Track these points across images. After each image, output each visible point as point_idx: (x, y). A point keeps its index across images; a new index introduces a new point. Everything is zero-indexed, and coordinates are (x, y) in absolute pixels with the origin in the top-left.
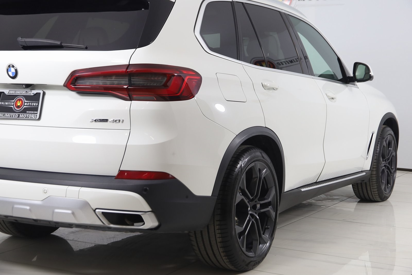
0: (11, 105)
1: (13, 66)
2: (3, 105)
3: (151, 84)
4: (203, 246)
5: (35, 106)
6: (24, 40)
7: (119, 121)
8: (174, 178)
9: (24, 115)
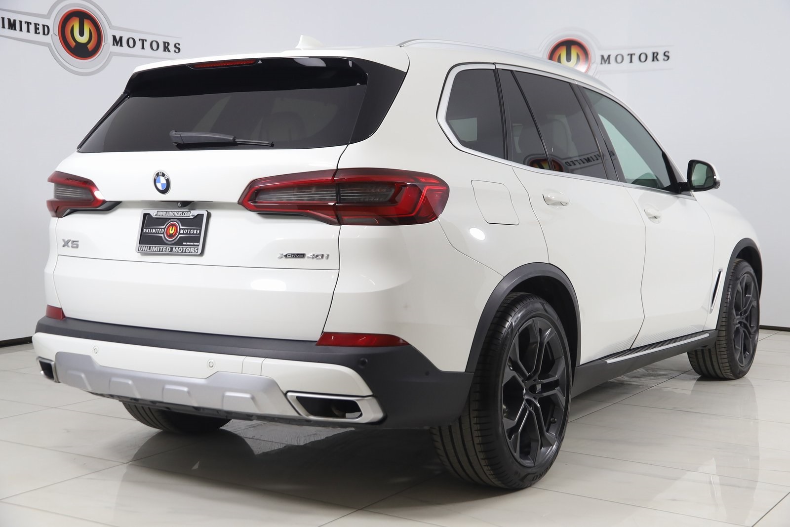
0: (161, 233)
1: (163, 175)
2: (148, 233)
3: (369, 198)
4: (453, 451)
5: (195, 234)
6: (179, 134)
7: (323, 256)
8: (406, 344)
9: (179, 248)
